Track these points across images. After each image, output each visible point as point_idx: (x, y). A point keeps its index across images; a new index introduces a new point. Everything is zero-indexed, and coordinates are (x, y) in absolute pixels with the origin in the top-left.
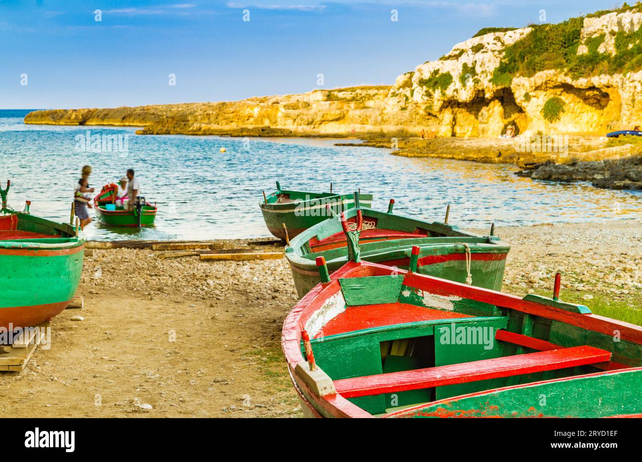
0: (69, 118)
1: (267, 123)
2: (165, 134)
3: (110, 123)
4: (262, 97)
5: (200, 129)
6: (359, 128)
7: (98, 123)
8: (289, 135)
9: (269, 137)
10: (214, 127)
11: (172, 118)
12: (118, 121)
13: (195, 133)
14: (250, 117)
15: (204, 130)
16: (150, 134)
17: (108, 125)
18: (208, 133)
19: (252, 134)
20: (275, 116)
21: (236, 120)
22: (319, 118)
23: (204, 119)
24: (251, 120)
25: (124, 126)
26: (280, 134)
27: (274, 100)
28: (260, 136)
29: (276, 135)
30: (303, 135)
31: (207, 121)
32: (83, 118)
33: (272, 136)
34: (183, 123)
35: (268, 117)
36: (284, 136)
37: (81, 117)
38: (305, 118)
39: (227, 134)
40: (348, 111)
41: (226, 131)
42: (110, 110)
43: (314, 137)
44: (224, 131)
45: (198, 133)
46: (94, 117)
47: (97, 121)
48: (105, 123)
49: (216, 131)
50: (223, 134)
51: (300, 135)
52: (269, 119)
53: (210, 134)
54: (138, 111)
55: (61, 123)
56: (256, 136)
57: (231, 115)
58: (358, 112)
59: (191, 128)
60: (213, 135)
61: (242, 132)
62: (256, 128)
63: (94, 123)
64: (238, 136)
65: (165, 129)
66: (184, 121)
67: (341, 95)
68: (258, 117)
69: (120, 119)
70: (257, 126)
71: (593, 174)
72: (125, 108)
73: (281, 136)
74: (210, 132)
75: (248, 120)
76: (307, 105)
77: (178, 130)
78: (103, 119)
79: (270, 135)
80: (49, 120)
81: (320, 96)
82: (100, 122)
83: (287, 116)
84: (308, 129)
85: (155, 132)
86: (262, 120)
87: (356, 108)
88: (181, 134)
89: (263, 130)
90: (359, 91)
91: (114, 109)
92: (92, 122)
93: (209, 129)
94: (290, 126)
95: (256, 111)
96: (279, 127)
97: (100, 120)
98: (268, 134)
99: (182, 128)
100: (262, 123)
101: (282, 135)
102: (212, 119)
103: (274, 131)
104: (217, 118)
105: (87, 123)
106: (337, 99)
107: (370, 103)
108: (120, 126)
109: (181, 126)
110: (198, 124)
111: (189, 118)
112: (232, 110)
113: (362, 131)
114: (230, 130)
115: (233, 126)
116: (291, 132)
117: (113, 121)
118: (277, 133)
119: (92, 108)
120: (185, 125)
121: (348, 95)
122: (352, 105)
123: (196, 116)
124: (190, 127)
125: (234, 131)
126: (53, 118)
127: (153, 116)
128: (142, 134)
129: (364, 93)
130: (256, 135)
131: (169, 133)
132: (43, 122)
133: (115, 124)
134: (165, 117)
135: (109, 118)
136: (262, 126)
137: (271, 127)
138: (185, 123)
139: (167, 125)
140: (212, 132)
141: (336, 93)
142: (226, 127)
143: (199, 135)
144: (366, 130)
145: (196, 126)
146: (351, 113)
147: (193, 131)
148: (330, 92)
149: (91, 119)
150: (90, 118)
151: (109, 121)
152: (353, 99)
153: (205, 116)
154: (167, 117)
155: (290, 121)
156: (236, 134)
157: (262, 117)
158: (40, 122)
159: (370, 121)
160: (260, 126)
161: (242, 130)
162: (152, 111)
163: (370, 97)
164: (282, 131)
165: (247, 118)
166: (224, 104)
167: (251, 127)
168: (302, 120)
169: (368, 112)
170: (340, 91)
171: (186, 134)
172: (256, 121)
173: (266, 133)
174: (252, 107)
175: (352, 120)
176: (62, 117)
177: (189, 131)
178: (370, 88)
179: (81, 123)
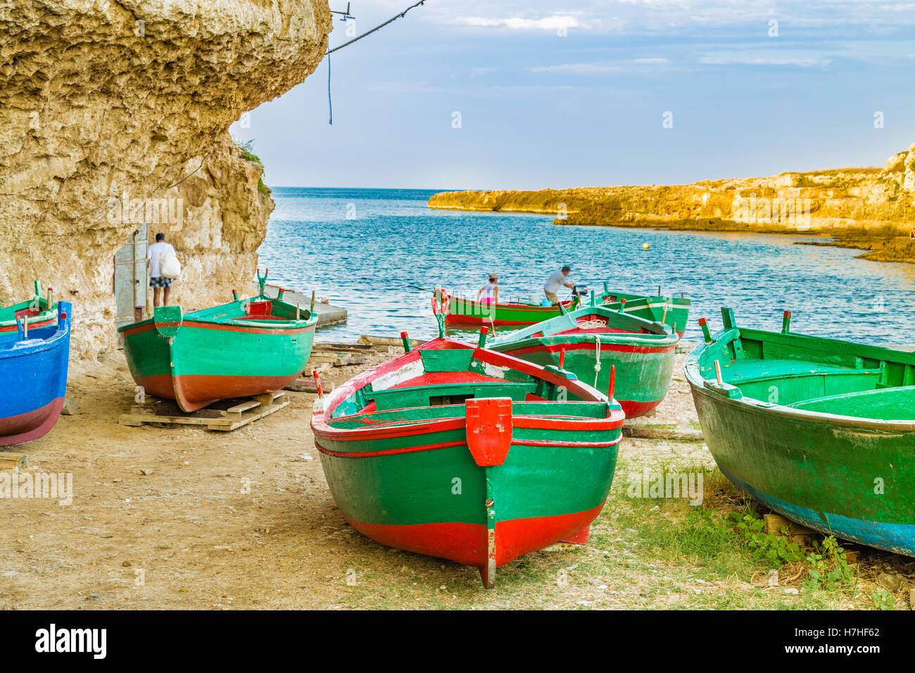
0: (481, 202)
1: (718, 213)
2: (590, 224)
3: (529, 209)
4: (716, 180)
5: (633, 219)
6: (837, 223)
7: (515, 209)
8: (745, 229)
9: (718, 231)
10: (652, 217)
11: (602, 204)
12: (539, 208)
13: (626, 224)
14: (697, 205)
15: (638, 221)
16: (571, 224)
17: (527, 212)
18: (642, 225)
19: (696, 227)
20: (729, 205)
21: (681, 210)
23: (640, 208)
24: (699, 209)
25: (547, 213)
26: (732, 229)
27: (730, 185)
28: (706, 230)
29: (727, 229)
30: (764, 230)
31: (643, 209)
32: (497, 203)
33: (722, 231)
34: (613, 212)
35: (720, 206)
36: (737, 231)
37: (495, 201)
39: (667, 227)
40: (824, 200)
41: (665, 223)
42: (531, 193)
43: (776, 232)
44: (662, 223)
45: (631, 224)
46: (510, 202)
47: (514, 207)
48: (523, 209)
49: (653, 222)
50: (659, 226)
51: (759, 230)
52: (720, 208)
53: (646, 226)
54: (564, 195)
55: (471, 208)
56: (701, 230)
57: (674, 203)
58: (837, 202)
59: (623, 218)
60: (650, 227)
61: (685, 224)
62: (702, 220)
63: (510, 209)
64: (680, 229)
65: (590, 218)
66: (615, 209)
67: (817, 180)
68: (707, 206)
69: (541, 205)
70: (706, 217)
72: (549, 192)
73: (734, 231)
74: (645, 223)
75: (694, 209)
76: (772, 192)
77: (607, 220)
78: (521, 204)
79: (719, 229)
80: (457, 204)
81: (788, 181)
82: (518, 208)
85: (577, 223)
86: (712, 210)
87: (835, 197)
88: (609, 225)
89: (711, 223)
90: (841, 175)
91: (535, 193)
92: (508, 207)
93: (644, 220)
95: (705, 198)
96: (733, 219)
97: (518, 206)
98: (717, 227)
99: (612, 218)
100: (713, 214)
101: (736, 229)
102: (650, 207)
103: (725, 224)
104: (656, 207)
105: (503, 209)
106: (812, 185)
107: (855, 191)
108: (541, 213)
109: (611, 215)
110: (631, 214)
111: (622, 205)
112: (675, 196)
113: (842, 226)
114: (671, 222)
115: (675, 216)
116: (748, 226)
117: (533, 208)
118: (729, 226)
119: (509, 191)
120: (616, 214)
121: (826, 180)
122: (831, 193)
123: (630, 203)
124: (621, 217)
125: (676, 222)
126: (462, 202)
127: (582, 202)
128: (561, 224)
129: (848, 177)
130: (702, 228)
131: (594, 224)
132: (450, 207)
133: (536, 211)
134: (592, 203)
135: (529, 204)
136: (712, 217)
137: (723, 219)
138: (616, 211)
139: (595, 214)
140: (648, 225)
141: (810, 177)
142: (666, 218)
143: (631, 227)
144: (846, 226)
145: (628, 215)
146: (828, 203)
147: (624, 221)
148: (802, 175)
149: (507, 204)
150: (506, 202)
151: (528, 207)
152: (833, 185)
153: (642, 203)
154: (595, 203)
156: (678, 227)
157: (712, 206)
158: (446, 207)
159: (852, 213)
160: (709, 217)
161: (686, 222)
162: (582, 195)
163: (855, 183)
164: (736, 224)
165: (693, 207)
166: (666, 188)
167: (696, 218)
169: (851, 202)
170: (817, 174)
171: (616, 226)
172: (705, 210)
173: (713, 226)
174: (700, 193)
175: (830, 212)
176: (472, 201)
177: (619, 222)
178: (856, 171)
179: (495, 210)
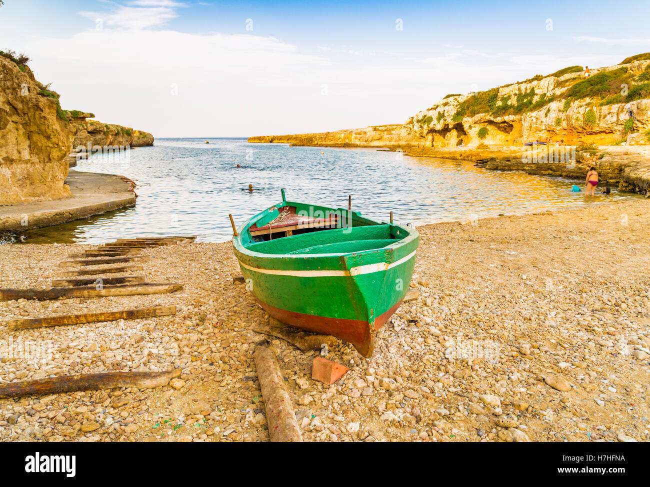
0: (266, 140)
1: (347, 141)
2: (302, 146)
3: (282, 142)
4: (346, 129)
6: (388, 143)
8: (357, 146)
10: (324, 143)
11: (307, 139)
13: (315, 145)
14: (340, 138)
15: (319, 144)
16: (295, 146)
18: (321, 146)
19: (340, 146)
20: (351, 138)
21: (334, 140)
22: (370, 139)
24: (340, 140)
27: (351, 131)
28: (344, 147)
29: (351, 146)
30: (363, 146)
31: (321, 140)
35: (348, 138)
37: (270, 139)
38: (364, 139)
40: (383, 136)
41: (329, 145)
42: (283, 136)
43: (368, 147)
45: (317, 145)
46: (276, 139)
47: (277, 141)
48: (280, 142)
50: (327, 146)
51: (361, 146)
54: (294, 137)
55: (262, 142)
57: (332, 138)
58: (388, 136)
62: (342, 143)
65: (303, 144)
66: (311, 140)
67: (380, 128)
68: (343, 138)
69: (286, 140)
71: (523, 166)
72: (289, 135)
76: (365, 133)
77: (308, 144)
78: (279, 140)
79: (348, 146)
80: (257, 140)
81: (371, 129)
83: (356, 138)
84: (365, 144)
85: (298, 145)
86: (345, 140)
87: (387, 134)
88: (309, 146)
90: (388, 127)
93: (321, 144)
94: (357, 142)
95: (342, 136)
96: (352, 143)
99: (310, 144)
101: (354, 146)
102: (323, 139)
103: (350, 144)
104: (325, 139)
105: (273, 142)
106: (379, 130)
107: (393, 132)
111: (314, 139)
112: (332, 135)
113: (390, 144)
115: (332, 142)
119: (275, 135)
120: (311, 142)
121: (383, 128)
122: (385, 133)
123: (316, 138)
124: (313, 143)
125: (332, 144)
126: (259, 140)
128: (291, 146)
129: (391, 127)
130: (342, 146)
131: (304, 146)
133: (284, 142)
135: (282, 140)
139: (304, 142)
140: (323, 145)
141: (378, 128)
142: (329, 143)
144: (391, 144)
145: (316, 142)
146: (385, 136)
148: (375, 127)
150: (274, 140)
152: (386, 130)
153: (320, 138)
154: (304, 139)
155: (357, 140)
156: (333, 146)
157: (345, 138)
158: (254, 141)
159: (393, 140)
160: (344, 142)
161: (336, 144)
162: (300, 137)
163: (393, 129)
164: (354, 144)
165: (338, 139)
166: (329, 133)
167: (340, 143)
168: (363, 139)
169: (392, 136)
170: (380, 127)
172: (342, 140)
173: (346, 145)
174: (341, 134)
175: (385, 140)
176: (263, 139)
177: (313, 145)
178: (394, 125)
179: (271, 142)
